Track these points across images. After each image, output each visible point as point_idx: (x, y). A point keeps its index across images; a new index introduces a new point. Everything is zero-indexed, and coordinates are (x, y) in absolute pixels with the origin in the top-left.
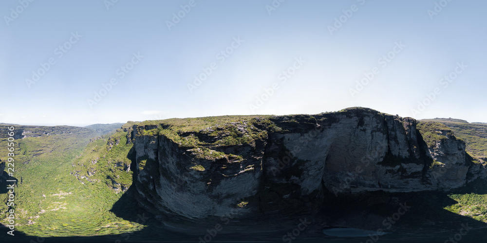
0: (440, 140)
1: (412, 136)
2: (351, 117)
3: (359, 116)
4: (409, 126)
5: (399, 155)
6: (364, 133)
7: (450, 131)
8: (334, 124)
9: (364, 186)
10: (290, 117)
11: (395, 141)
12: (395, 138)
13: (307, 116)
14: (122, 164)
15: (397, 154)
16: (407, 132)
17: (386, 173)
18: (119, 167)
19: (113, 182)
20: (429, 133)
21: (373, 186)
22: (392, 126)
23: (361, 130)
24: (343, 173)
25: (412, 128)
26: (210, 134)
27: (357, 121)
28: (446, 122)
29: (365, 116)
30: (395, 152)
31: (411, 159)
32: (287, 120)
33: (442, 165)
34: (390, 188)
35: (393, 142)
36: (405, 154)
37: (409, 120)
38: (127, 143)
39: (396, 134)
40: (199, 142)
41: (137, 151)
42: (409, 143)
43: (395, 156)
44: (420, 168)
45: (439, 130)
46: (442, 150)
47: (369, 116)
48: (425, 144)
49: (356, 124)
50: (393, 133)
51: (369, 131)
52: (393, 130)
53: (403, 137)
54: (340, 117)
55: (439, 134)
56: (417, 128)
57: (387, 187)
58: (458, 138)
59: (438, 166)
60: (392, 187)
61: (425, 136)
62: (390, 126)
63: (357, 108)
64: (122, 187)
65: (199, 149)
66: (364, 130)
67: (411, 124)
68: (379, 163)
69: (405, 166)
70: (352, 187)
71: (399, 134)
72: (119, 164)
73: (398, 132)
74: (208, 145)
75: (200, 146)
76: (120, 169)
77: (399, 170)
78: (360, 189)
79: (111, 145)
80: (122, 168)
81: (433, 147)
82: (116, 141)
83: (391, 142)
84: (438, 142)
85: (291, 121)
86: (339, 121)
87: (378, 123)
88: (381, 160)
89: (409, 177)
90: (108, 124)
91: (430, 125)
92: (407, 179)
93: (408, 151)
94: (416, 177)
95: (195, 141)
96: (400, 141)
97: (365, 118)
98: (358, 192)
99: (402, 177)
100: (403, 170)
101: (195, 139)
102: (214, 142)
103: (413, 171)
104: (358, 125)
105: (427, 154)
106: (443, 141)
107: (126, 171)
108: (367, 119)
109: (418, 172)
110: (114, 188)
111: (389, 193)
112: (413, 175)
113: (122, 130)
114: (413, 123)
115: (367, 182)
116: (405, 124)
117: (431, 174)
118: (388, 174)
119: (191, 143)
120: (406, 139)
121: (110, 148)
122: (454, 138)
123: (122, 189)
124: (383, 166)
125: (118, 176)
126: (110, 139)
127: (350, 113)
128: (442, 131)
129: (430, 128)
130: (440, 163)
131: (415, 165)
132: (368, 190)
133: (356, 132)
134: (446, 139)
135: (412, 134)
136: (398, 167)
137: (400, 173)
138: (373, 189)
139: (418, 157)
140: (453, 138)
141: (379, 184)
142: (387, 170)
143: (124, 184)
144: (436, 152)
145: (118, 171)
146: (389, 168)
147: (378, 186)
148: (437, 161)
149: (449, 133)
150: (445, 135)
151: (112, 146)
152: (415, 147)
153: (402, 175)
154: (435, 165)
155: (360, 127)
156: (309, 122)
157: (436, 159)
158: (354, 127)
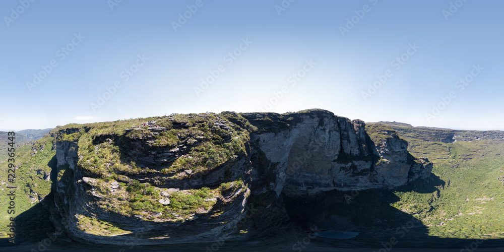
0: (385, 139)
1: (361, 136)
2: (313, 118)
3: (321, 117)
4: (359, 127)
5: (350, 153)
6: (324, 132)
7: (394, 132)
8: (299, 124)
9: (320, 186)
10: (264, 115)
11: (347, 139)
12: (348, 138)
13: (278, 115)
14: (42, 172)
15: (349, 152)
16: (357, 133)
17: (340, 170)
18: (39, 175)
19: (31, 191)
20: (376, 134)
21: (328, 185)
22: (344, 127)
23: (321, 129)
24: (300, 175)
25: (362, 129)
26: (154, 138)
27: (317, 121)
28: (390, 125)
29: (325, 117)
30: (347, 151)
31: (360, 157)
32: (261, 118)
33: (387, 162)
34: (343, 187)
35: (345, 142)
36: (356, 152)
37: (358, 122)
38: (52, 149)
39: (348, 134)
40: (118, 165)
41: (58, 159)
42: (359, 142)
43: (347, 153)
44: (368, 166)
45: (385, 131)
46: (387, 147)
47: (328, 117)
48: (373, 143)
49: (317, 124)
50: (345, 133)
51: (327, 131)
52: (346, 130)
53: (354, 136)
54: (304, 117)
55: (384, 134)
56: (366, 130)
57: (340, 186)
58: (401, 137)
59: (384, 162)
60: (345, 185)
61: (372, 136)
62: (343, 127)
63: (318, 109)
64: (39, 197)
65: (115, 184)
66: (324, 130)
67: (360, 125)
68: (334, 161)
69: (356, 163)
70: (309, 188)
71: (351, 134)
72: (39, 172)
73: (350, 132)
74: (149, 175)
75: (121, 177)
76: (40, 178)
77: (351, 167)
78: (316, 190)
79: (35, 150)
80: (42, 177)
81: (379, 145)
82: (41, 146)
83: (343, 141)
84: (384, 141)
85: (265, 119)
86: (303, 121)
87: (335, 124)
88: (336, 157)
89: (358, 174)
90: (40, 130)
91: (377, 126)
92: (358, 177)
93: (358, 149)
94: (365, 175)
95: (110, 156)
96: (352, 140)
97: (325, 119)
98: (314, 193)
99: (354, 174)
100: (354, 167)
101: (113, 151)
102: (167, 165)
103: (362, 168)
104: (319, 125)
105: (374, 153)
106: (388, 140)
107: (46, 180)
108: (326, 120)
109: (367, 169)
110: (31, 197)
111: (341, 191)
112: (363, 173)
113: (49, 135)
114: (362, 124)
115: (323, 182)
116: (355, 125)
117: (378, 171)
118: (342, 171)
119: (99, 160)
120: (357, 138)
121: (34, 154)
122: (398, 138)
123: (39, 199)
124: (338, 163)
125: (36, 185)
126: (34, 144)
127: (313, 114)
128: (388, 131)
129: (377, 129)
130: (385, 160)
131: (364, 162)
132: (324, 190)
133: (317, 132)
134: (391, 139)
135: (361, 134)
136: (350, 164)
137: (352, 170)
138: (328, 189)
139: (366, 155)
140: (396, 137)
141: (334, 183)
142: (341, 168)
143: (41, 194)
144: (382, 150)
145: (37, 179)
146: (343, 165)
147: (332, 185)
148: (383, 158)
149: (393, 133)
150: (390, 135)
151: (36, 152)
152: (364, 146)
153: (353, 173)
154: (381, 162)
155: (320, 127)
156: (281, 120)
157: (382, 157)
158: (315, 127)
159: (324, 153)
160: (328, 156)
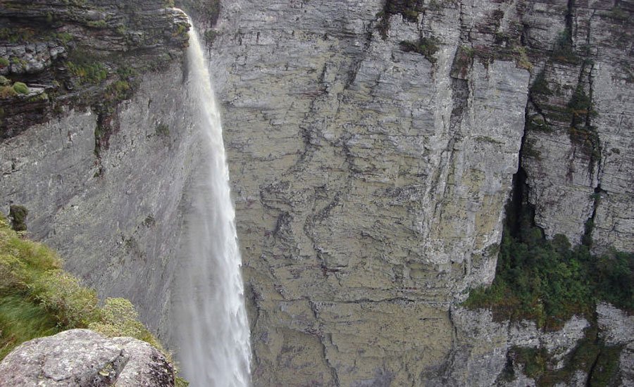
146: (528, 337)
159: (415, 234)
160: (439, 258)
